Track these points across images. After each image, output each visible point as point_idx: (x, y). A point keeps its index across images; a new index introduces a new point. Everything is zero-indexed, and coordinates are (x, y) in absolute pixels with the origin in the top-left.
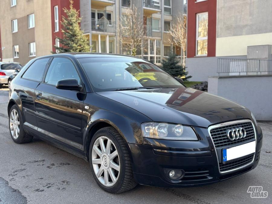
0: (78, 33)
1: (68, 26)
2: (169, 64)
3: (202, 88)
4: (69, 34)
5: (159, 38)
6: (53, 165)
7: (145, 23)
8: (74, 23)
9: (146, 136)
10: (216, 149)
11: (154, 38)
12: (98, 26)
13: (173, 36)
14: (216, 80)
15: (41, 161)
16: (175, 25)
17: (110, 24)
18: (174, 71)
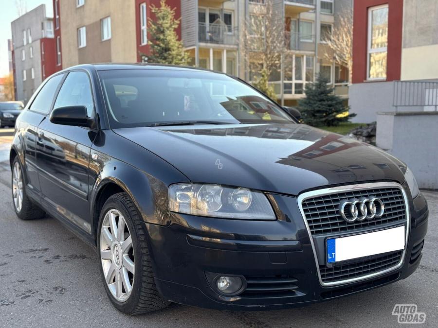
0: (172, 46)
1: (157, 34)
2: (316, 93)
3: (368, 132)
4: (159, 48)
5: (311, 53)
6: (58, 257)
7: (288, 29)
8: (166, 30)
9: (177, 210)
10: (313, 238)
11: (302, 52)
12: (210, 34)
13: (332, 47)
14: (391, 119)
15: (41, 250)
16: (336, 29)
17: (230, 30)
18: (325, 105)
